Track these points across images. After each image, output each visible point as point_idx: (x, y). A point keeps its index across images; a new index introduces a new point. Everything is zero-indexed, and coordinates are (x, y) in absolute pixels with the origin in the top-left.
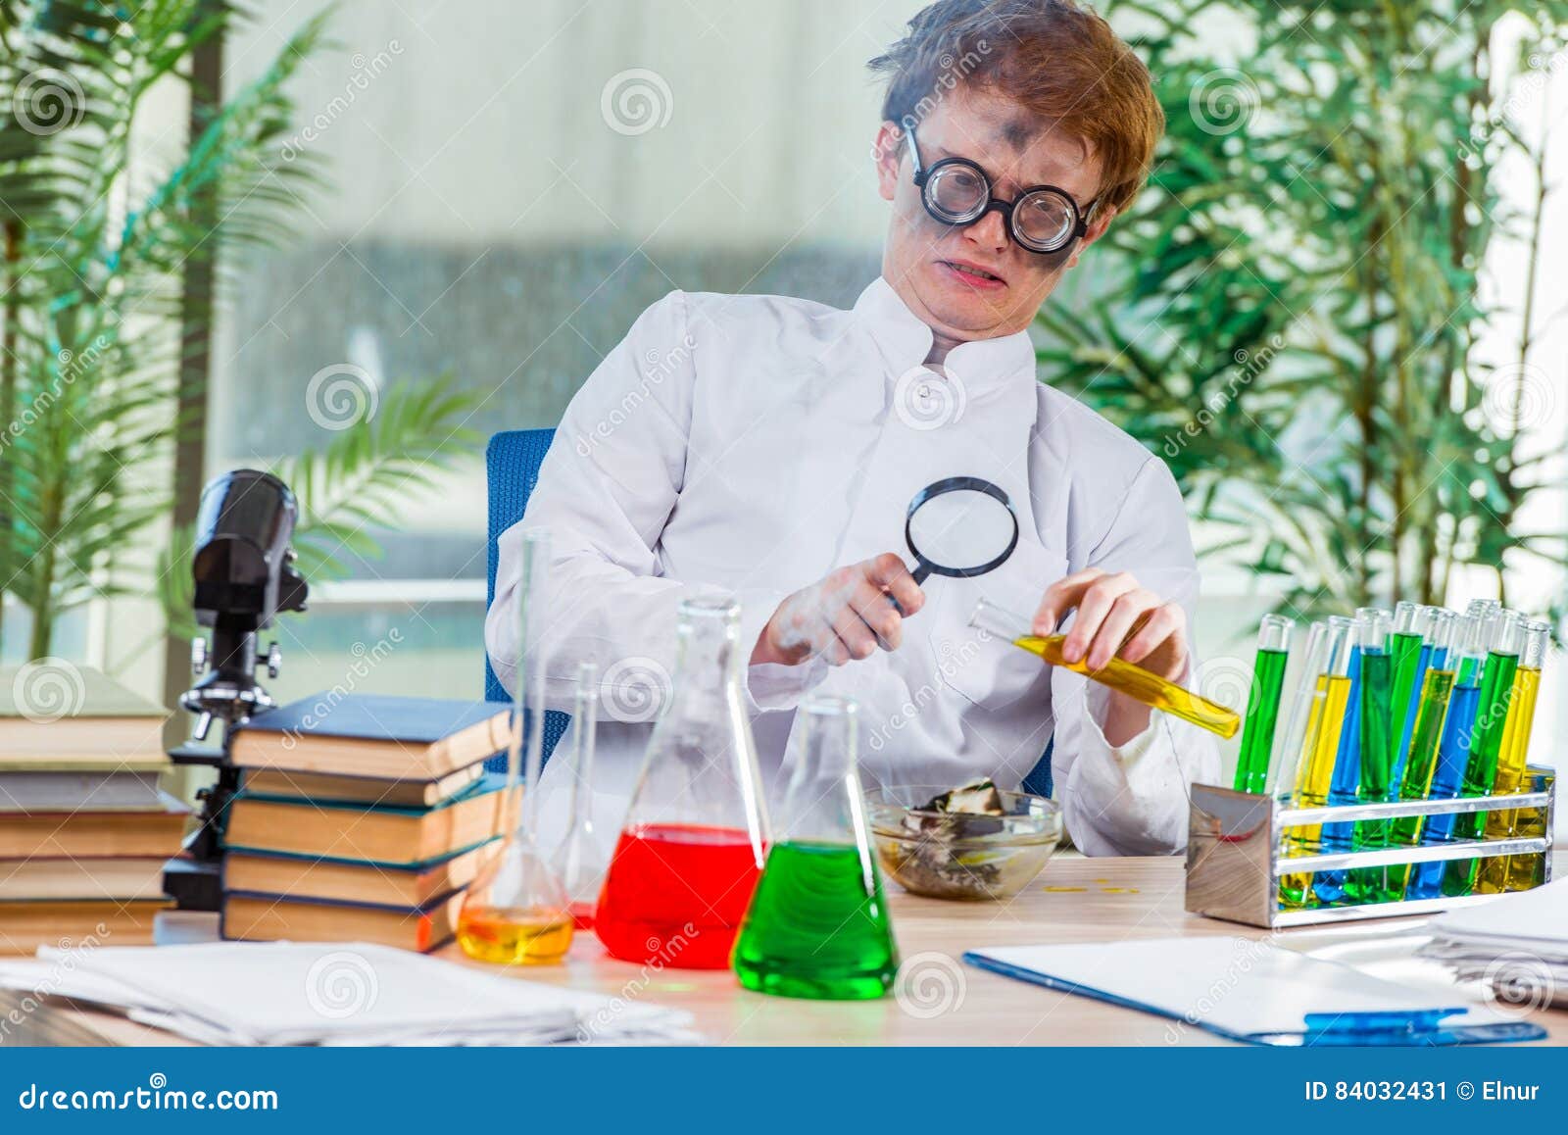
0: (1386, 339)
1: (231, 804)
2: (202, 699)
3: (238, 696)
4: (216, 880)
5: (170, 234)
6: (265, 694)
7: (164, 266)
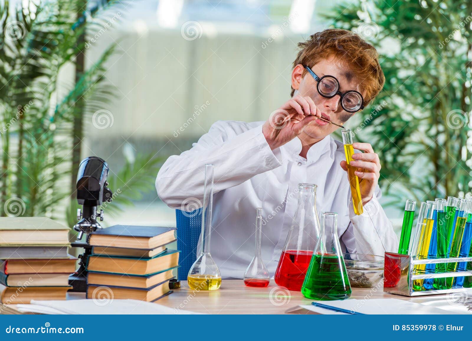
0: (442, 139)
1: (89, 258)
2: (80, 227)
3: (91, 226)
4: (85, 282)
5: (69, 110)
6: (100, 225)
7: (68, 120)
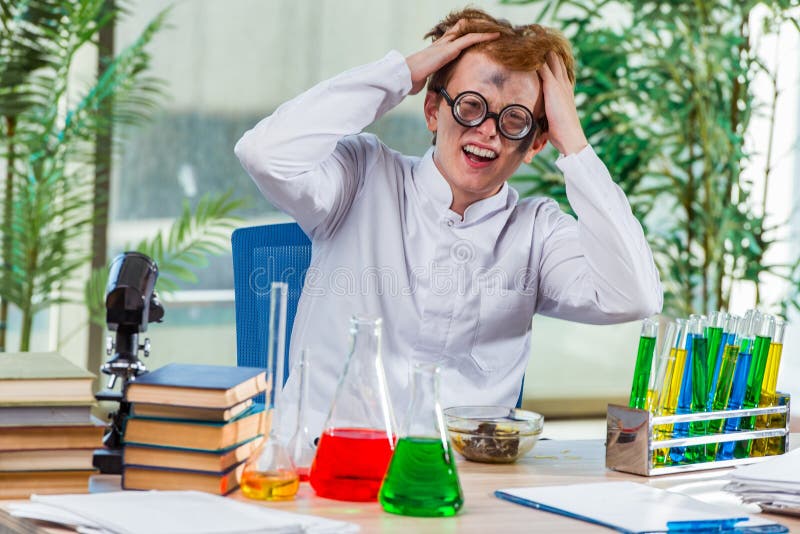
0: (699, 168)
1: (127, 421)
2: (111, 368)
3: (129, 367)
4: (120, 459)
5: (89, 122)
6: (143, 365)
7: (86, 138)
